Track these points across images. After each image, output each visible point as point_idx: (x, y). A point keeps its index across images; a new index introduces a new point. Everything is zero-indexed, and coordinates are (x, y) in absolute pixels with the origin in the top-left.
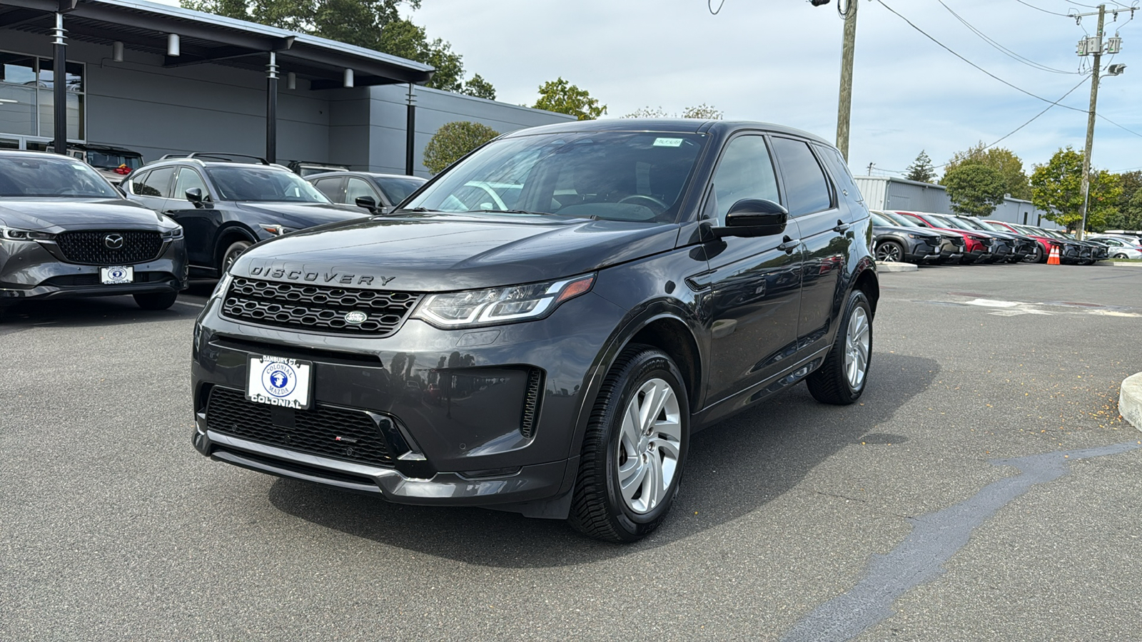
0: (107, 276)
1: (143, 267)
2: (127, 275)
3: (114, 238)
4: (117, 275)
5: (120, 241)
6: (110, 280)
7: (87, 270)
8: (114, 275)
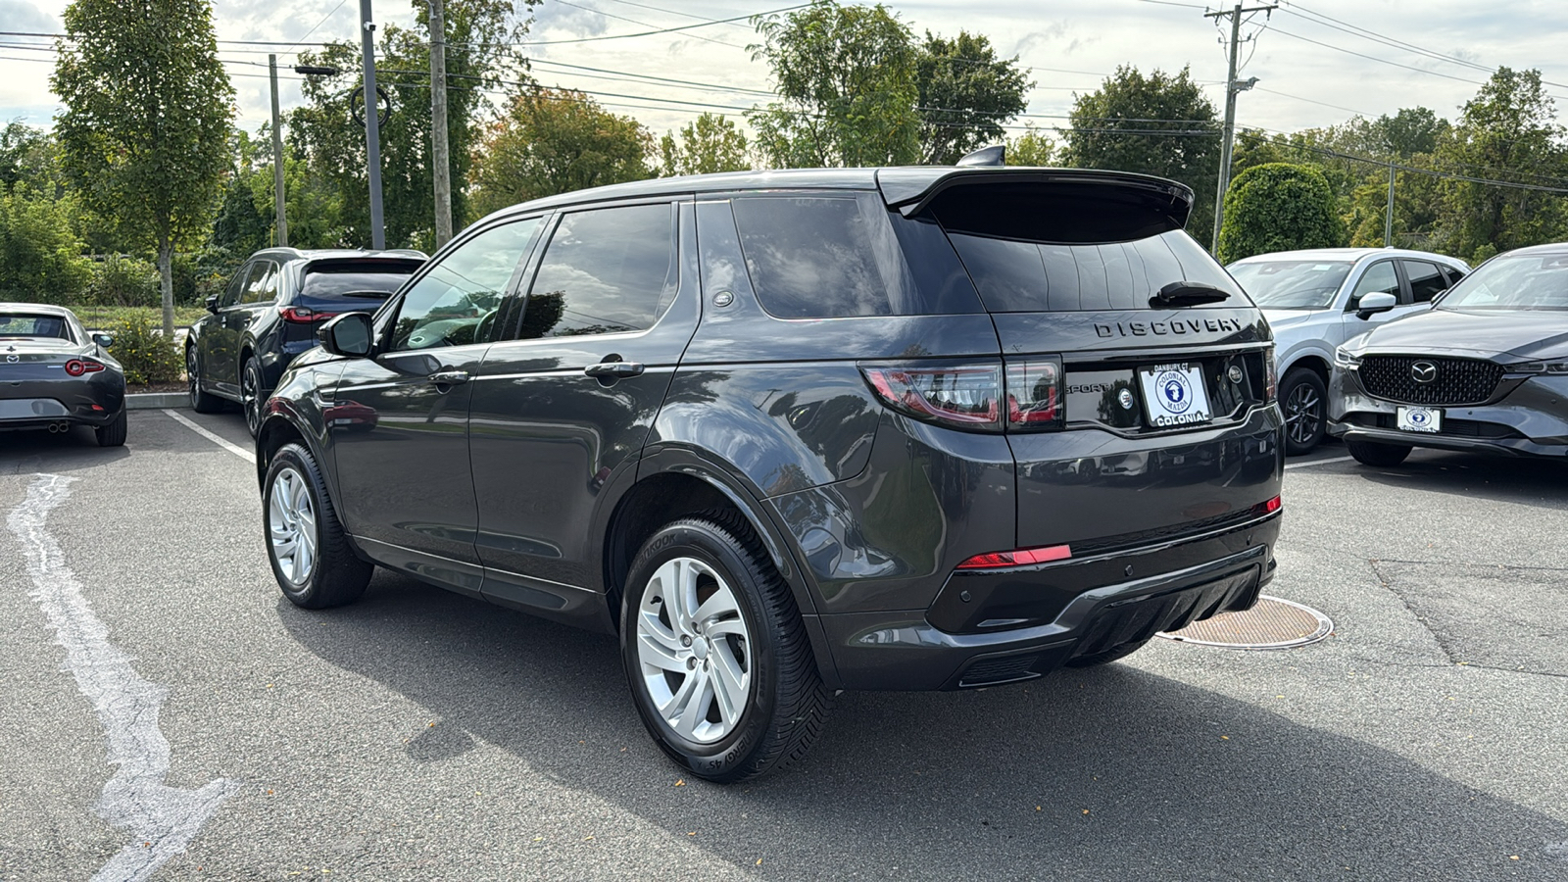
0: (1406, 418)
1: (1454, 413)
2: (1432, 421)
3: (1423, 367)
4: (1419, 420)
5: (1432, 372)
6: (1408, 425)
7: (1382, 408)
8: (1415, 418)
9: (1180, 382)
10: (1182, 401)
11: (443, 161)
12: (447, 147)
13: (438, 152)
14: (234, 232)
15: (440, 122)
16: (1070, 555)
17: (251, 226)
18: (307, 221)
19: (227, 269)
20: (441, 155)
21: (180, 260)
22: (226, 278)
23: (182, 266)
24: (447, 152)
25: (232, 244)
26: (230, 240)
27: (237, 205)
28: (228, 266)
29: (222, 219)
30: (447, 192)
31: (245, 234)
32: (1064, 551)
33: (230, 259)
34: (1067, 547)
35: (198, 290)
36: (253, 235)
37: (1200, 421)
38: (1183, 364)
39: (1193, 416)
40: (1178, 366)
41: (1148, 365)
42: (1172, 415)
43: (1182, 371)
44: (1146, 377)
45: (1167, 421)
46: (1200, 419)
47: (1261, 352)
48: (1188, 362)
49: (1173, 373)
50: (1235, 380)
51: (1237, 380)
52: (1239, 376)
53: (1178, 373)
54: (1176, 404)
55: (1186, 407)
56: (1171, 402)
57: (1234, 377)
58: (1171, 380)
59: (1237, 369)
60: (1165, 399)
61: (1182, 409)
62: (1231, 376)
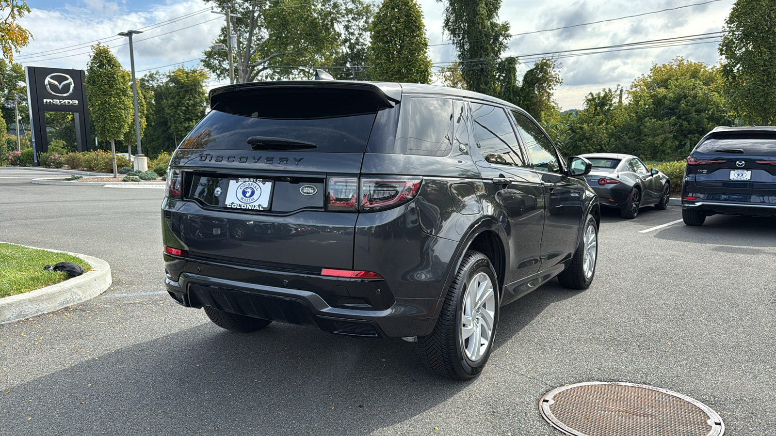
9: (254, 188)
10: (252, 198)
16: (180, 255)
32: (179, 253)
34: (180, 251)
37: (256, 210)
38: (261, 180)
39: (255, 207)
40: (255, 180)
41: (236, 177)
42: (241, 203)
43: (257, 182)
44: (232, 183)
45: (234, 206)
46: (258, 209)
47: (323, 179)
48: (265, 179)
49: (251, 183)
50: (305, 193)
51: (308, 193)
52: (313, 191)
53: (254, 183)
54: (246, 198)
55: (252, 201)
56: (243, 197)
57: (305, 191)
58: (248, 186)
59: (312, 187)
60: (240, 195)
61: (249, 202)
62: (302, 190)
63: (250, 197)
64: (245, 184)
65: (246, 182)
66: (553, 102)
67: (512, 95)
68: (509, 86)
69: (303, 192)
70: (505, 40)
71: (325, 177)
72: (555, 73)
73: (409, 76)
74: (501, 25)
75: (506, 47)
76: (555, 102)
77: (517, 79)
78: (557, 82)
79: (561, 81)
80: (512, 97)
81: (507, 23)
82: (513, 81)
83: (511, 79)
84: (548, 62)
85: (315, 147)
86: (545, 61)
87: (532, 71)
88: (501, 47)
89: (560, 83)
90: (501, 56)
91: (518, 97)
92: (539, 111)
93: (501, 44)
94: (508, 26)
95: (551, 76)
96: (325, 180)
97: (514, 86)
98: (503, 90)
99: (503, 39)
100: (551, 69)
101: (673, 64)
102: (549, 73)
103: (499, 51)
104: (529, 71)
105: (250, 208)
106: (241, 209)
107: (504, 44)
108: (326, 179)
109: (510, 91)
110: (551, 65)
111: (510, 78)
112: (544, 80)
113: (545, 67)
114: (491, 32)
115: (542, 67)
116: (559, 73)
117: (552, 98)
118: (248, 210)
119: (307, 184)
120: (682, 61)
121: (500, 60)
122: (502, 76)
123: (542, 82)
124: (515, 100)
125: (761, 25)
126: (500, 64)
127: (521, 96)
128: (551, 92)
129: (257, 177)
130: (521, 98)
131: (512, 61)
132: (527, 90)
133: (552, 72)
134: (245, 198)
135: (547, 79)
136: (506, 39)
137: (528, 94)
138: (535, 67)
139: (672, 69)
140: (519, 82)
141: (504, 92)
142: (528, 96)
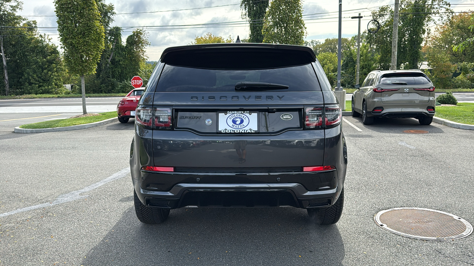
9: (243, 118)
10: (242, 125)
11: (395, 41)
12: (397, 37)
13: (394, 38)
14: (347, 66)
15: (395, 29)
16: (173, 171)
17: (352, 64)
18: (368, 62)
19: (343, 77)
20: (395, 39)
21: (331, 75)
22: (342, 80)
23: (331, 77)
24: (397, 38)
25: (346, 70)
26: (346, 69)
27: (349, 58)
28: (344, 76)
29: (344, 63)
30: (396, 51)
31: (350, 67)
32: (172, 169)
33: (344, 74)
34: (173, 168)
35: (334, 84)
36: (352, 67)
38: (248, 112)
39: (247, 131)
40: (242, 112)
41: (225, 111)
42: (234, 129)
43: (244, 114)
44: (221, 115)
45: (228, 131)
46: (250, 132)
47: (301, 109)
48: (251, 111)
49: (238, 114)
50: (285, 119)
51: (287, 119)
52: (290, 117)
53: (241, 114)
54: (237, 125)
55: (242, 127)
56: (234, 124)
57: (284, 118)
58: (236, 117)
59: (289, 115)
60: (231, 124)
61: (240, 128)
62: (282, 116)
63: (240, 124)
64: (233, 115)
65: (234, 114)
66: (146, 56)
67: (120, 51)
68: (118, 45)
69: (283, 118)
70: (111, 16)
71: (303, 107)
72: (146, 38)
73: (90, 36)
74: (108, 6)
75: (113, 20)
76: (147, 56)
77: (122, 41)
78: (147, 44)
79: (149, 43)
80: (120, 52)
81: (112, 5)
82: (120, 42)
83: (119, 41)
84: (141, 31)
85: (287, 88)
86: (139, 30)
87: (131, 36)
88: (110, 20)
89: (150, 44)
90: (110, 26)
91: (124, 52)
92: (138, 62)
93: (109, 18)
94: (113, 7)
95: (143, 40)
96: (302, 109)
97: (121, 45)
98: (114, 47)
99: (111, 15)
100: (143, 35)
101: (206, 37)
102: (142, 38)
103: (108, 22)
104: (130, 36)
105: (243, 132)
106: (235, 133)
107: (111, 18)
108: (304, 109)
109: (118, 48)
110: (143, 33)
111: (117, 40)
112: (139, 42)
113: (139, 35)
114: (102, 10)
115: (137, 34)
116: (147, 39)
117: (145, 54)
118: (242, 133)
119: (286, 113)
120: (211, 35)
121: (110, 29)
122: (112, 38)
123: (138, 44)
124: (123, 54)
125: (284, 19)
126: (110, 31)
127: (126, 52)
128: (144, 50)
129: (244, 110)
130: (126, 53)
131: (117, 29)
132: (129, 48)
133: (143, 37)
134: (235, 125)
135: (141, 41)
136: (113, 15)
137: (130, 50)
138: (133, 34)
139: (206, 40)
140: (124, 43)
141: (115, 49)
142: (131, 52)
